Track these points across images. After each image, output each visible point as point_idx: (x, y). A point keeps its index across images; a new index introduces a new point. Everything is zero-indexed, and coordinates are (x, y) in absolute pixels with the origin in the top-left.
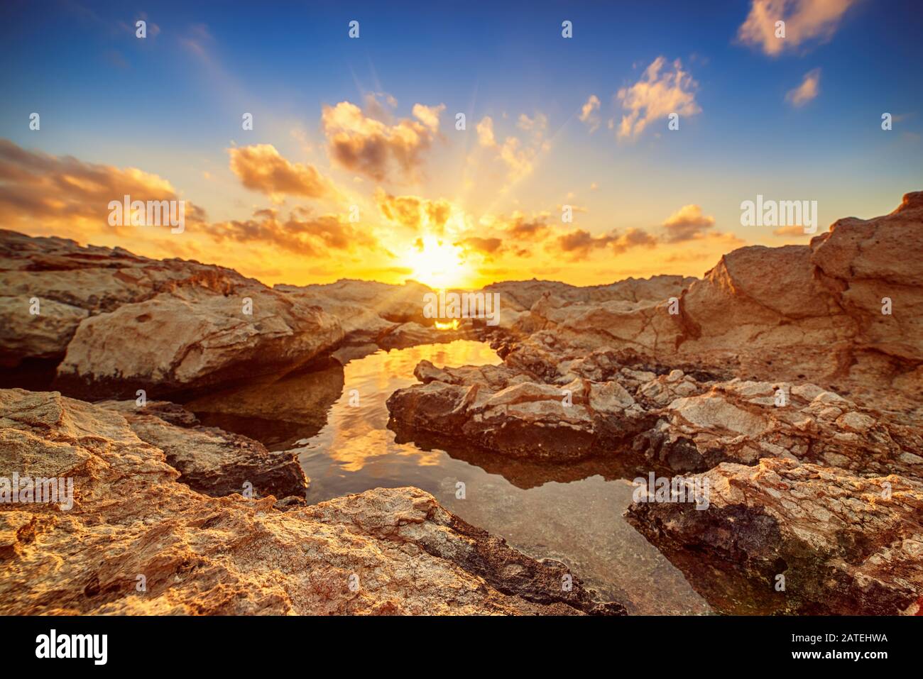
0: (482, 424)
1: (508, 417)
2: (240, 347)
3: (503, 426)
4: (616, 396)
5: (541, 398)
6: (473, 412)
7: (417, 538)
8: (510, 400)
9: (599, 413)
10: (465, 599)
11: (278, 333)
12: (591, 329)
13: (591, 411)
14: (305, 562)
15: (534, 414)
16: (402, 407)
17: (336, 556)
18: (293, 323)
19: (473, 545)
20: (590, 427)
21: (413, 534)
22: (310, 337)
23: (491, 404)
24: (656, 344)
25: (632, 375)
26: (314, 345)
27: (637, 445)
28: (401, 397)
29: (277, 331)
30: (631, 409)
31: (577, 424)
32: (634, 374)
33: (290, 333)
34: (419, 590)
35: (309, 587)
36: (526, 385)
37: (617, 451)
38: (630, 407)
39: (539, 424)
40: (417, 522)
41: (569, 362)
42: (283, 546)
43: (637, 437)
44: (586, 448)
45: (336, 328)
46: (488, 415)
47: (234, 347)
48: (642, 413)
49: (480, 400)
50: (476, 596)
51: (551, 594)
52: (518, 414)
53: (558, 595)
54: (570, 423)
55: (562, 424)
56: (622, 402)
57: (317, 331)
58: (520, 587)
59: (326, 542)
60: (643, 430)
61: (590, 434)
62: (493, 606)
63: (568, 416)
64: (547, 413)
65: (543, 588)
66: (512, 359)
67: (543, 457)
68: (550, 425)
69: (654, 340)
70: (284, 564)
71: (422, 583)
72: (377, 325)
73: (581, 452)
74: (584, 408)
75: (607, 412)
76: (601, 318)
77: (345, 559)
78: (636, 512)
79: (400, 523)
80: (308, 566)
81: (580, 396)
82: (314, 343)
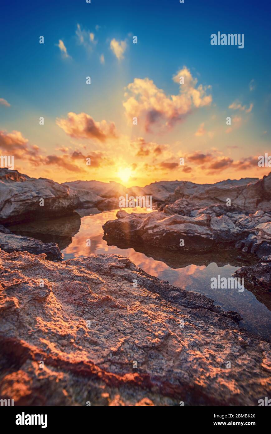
0: (153, 234)
1: (166, 231)
2: (29, 202)
3: (164, 235)
4: (225, 223)
5: (184, 222)
6: (148, 229)
7: (121, 274)
8: (167, 223)
9: (216, 231)
10: (149, 301)
11: (48, 196)
12: (208, 197)
13: (211, 230)
14: (61, 278)
15: (181, 230)
16: (110, 228)
17: (77, 277)
18: (55, 192)
19: (152, 281)
20: (211, 236)
21: (119, 273)
22: (63, 200)
23: (157, 225)
24: (245, 204)
25: (233, 216)
26: (66, 204)
27: (237, 246)
28: (109, 223)
29: (47, 195)
30: (234, 229)
31: (205, 234)
32: (234, 215)
33: (54, 196)
34: (123, 296)
35: (63, 288)
36: (176, 216)
37: (226, 250)
38: (233, 228)
39: (183, 234)
40: (121, 268)
41: (197, 211)
42: (49, 270)
43: (238, 242)
44: (209, 247)
45: (76, 197)
46: (155, 230)
47: (27, 201)
48: (240, 230)
49: (151, 224)
50: (155, 301)
51: (197, 304)
52: (172, 229)
53: (201, 305)
54: (200, 234)
55: (196, 234)
56: (228, 226)
57: (66, 197)
58: (178, 301)
59: (72, 270)
60: (241, 239)
61: (211, 240)
62: (165, 306)
63: (199, 231)
64: (188, 229)
65: (192, 302)
66: (167, 209)
67: (186, 250)
68: (189, 235)
69: (243, 202)
70: (49, 277)
71: (125, 293)
72: (96, 199)
73: (206, 249)
74: (208, 228)
75: (220, 230)
76: (214, 192)
77: (82, 278)
78: (240, 274)
79: (111, 268)
80: (62, 279)
81: (205, 222)
82: (65, 203)
